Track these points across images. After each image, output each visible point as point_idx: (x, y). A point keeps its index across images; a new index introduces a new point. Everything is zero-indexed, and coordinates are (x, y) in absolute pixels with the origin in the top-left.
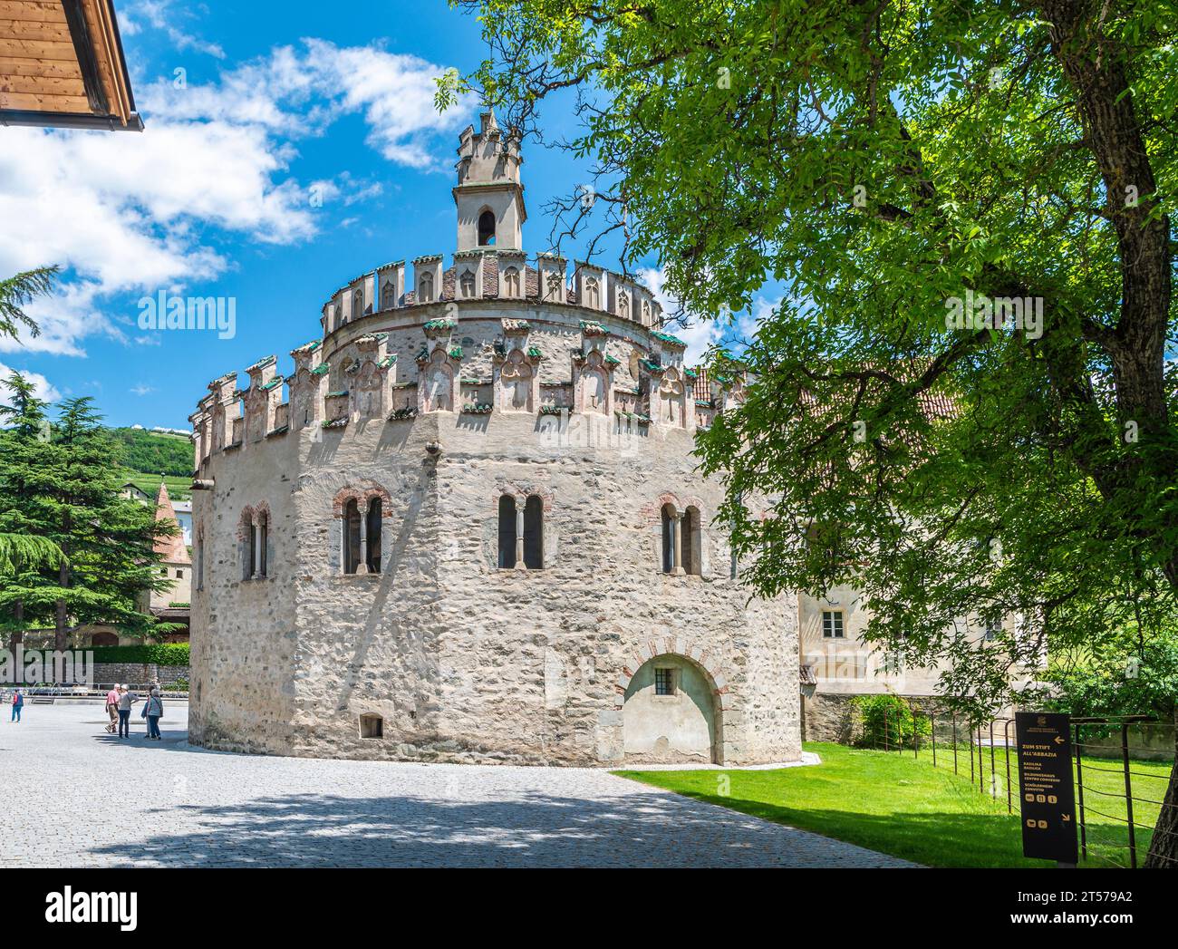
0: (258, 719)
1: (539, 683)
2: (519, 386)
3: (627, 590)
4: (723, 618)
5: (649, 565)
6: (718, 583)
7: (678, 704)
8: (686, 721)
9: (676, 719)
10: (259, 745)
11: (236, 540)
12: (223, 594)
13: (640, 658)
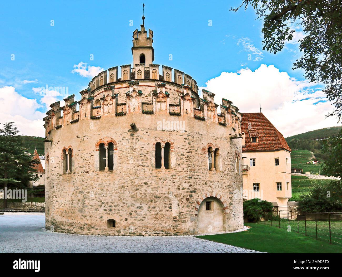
0: (70, 221)
1: (170, 208)
2: (162, 105)
3: (198, 176)
4: (226, 185)
5: (205, 167)
6: (225, 173)
7: (213, 213)
8: (215, 218)
9: (212, 217)
10: (71, 230)
11: (60, 159)
12: (56, 178)
13: (202, 199)
